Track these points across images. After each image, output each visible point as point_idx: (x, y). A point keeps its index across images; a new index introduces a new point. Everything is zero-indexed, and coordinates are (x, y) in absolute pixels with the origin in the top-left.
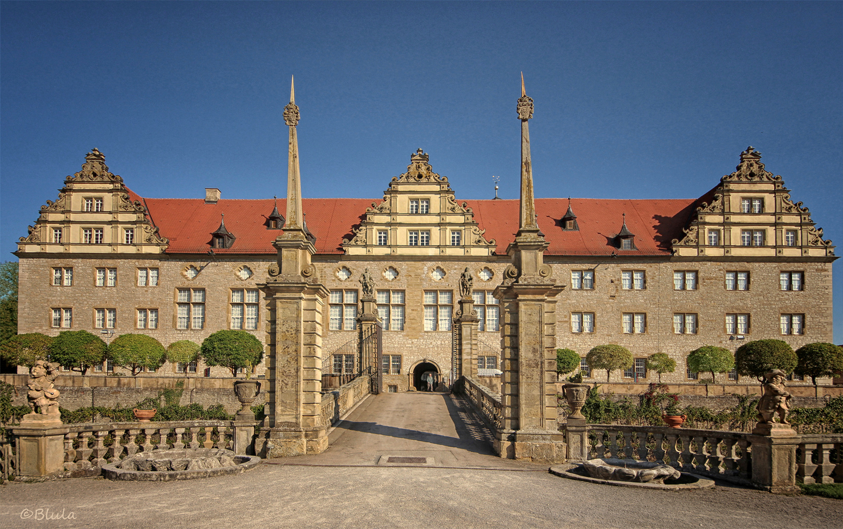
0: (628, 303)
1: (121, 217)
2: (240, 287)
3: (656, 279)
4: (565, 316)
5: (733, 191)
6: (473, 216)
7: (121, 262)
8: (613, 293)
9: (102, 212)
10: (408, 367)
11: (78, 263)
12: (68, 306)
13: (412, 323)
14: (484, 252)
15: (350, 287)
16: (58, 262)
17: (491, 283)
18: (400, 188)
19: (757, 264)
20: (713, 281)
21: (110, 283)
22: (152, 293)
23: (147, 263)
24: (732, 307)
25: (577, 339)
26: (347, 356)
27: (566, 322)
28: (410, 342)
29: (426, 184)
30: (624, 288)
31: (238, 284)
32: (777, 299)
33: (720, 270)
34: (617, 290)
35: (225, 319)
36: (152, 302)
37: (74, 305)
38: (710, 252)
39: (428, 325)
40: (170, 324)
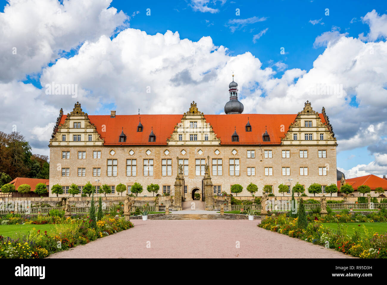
0: (266, 163)
1: (88, 130)
2: (130, 158)
3: (276, 153)
4: (245, 169)
5: (301, 119)
6: (212, 128)
7: (88, 148)
8: (261, 159)
9: (81, 128)
10: (190, 191)
11: (72, 149)
12: (69, 167)
13: (192, 173)
14: (217, 143)
15: (169, 158)
16: (65, 149)
17: (219, 156)
18: (187, 117)
19: (310, 147)
20: (295, 154)
21: (84, 157)
22: (99, 161)
23: (97, 149)
24: (302, 165)
25: (249, 178)
26: (168, 186)
27: (245, 171)
28: (191, 180)
29: (196, 115)
30: (265, 157)
31: (129, 157)
32: (317, 161)
33: (298, 150)
34: (263, 158)
35: (125, 171)
36: (99, 165)
37: (70, 167)
38: (294, 143)
39: (198, 173)
40: (105, 174)
